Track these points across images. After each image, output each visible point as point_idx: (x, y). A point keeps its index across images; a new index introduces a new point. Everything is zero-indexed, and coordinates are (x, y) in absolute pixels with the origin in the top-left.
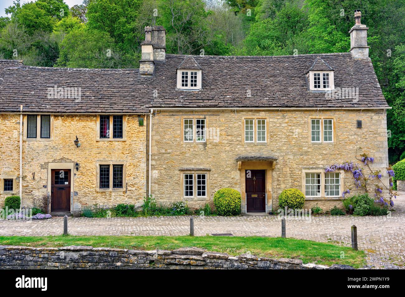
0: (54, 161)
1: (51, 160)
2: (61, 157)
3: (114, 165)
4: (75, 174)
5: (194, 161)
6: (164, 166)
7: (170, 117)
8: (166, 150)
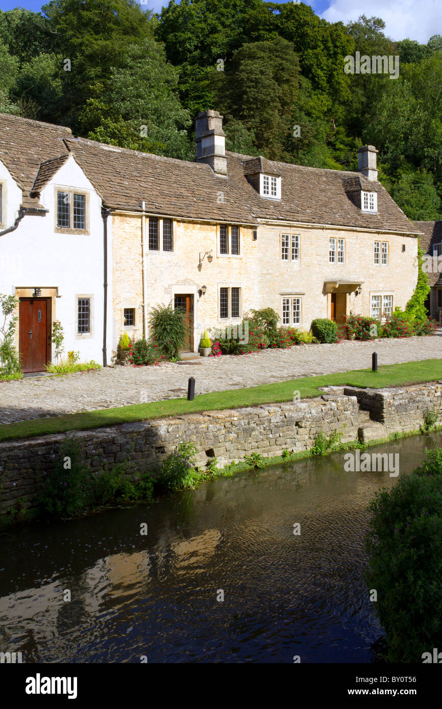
0: (177, 283)
1: (174, 282)
2: (185, 278)
3: (232, 288)
4: (198, 301)
5: (291, 283)
6: (266, 290)
7: (271, 231)
8: (268, 270)
